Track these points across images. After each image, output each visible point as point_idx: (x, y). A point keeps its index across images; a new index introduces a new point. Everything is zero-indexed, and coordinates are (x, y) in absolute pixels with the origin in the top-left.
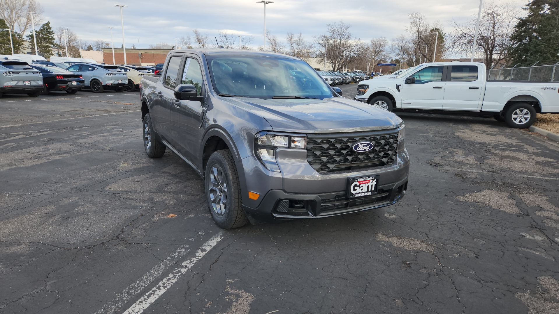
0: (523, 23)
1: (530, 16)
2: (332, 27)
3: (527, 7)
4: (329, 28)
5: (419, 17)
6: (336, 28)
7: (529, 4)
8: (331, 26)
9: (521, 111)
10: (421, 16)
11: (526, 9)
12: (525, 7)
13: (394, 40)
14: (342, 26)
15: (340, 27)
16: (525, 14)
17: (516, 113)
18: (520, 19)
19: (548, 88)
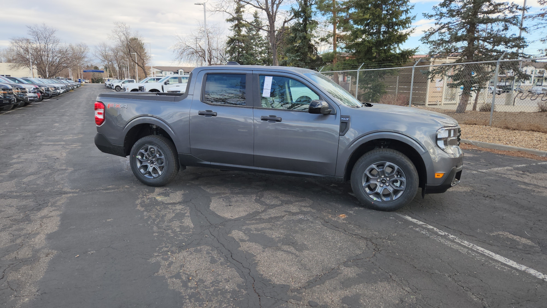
0: (232, 41)
1: (235, 36)
2: (34, 30)
3: (232, 28)
4: (30, 30)
5: (124, 27)
6: (38, 31)
7: (233, 26)
8: (31, 27)
10: (126, 25)
11: (231, 30)
12: (230, 28)
13: (96, 47)
14: (45, 29)
15: (43, 30)
16: (232, 34)
18: (229, 37)
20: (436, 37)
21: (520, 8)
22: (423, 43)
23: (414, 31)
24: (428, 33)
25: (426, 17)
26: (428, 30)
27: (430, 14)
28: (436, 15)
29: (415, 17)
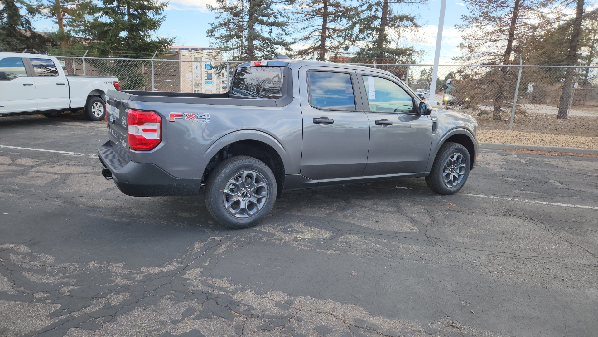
9: (97, 104)
17: (94, 107)
19: (108, 83)
20: (223, 31)
21: (283, 15)
22: (208, 36)
23: (164, 19)
24: (213, 26)
25: (209, 9)
26: (213, 23)
27: (214, 7)
28: (220, 9)
29: (167, 3)
